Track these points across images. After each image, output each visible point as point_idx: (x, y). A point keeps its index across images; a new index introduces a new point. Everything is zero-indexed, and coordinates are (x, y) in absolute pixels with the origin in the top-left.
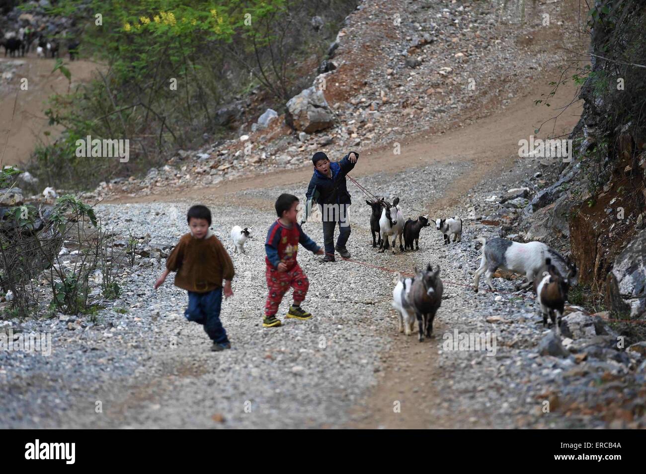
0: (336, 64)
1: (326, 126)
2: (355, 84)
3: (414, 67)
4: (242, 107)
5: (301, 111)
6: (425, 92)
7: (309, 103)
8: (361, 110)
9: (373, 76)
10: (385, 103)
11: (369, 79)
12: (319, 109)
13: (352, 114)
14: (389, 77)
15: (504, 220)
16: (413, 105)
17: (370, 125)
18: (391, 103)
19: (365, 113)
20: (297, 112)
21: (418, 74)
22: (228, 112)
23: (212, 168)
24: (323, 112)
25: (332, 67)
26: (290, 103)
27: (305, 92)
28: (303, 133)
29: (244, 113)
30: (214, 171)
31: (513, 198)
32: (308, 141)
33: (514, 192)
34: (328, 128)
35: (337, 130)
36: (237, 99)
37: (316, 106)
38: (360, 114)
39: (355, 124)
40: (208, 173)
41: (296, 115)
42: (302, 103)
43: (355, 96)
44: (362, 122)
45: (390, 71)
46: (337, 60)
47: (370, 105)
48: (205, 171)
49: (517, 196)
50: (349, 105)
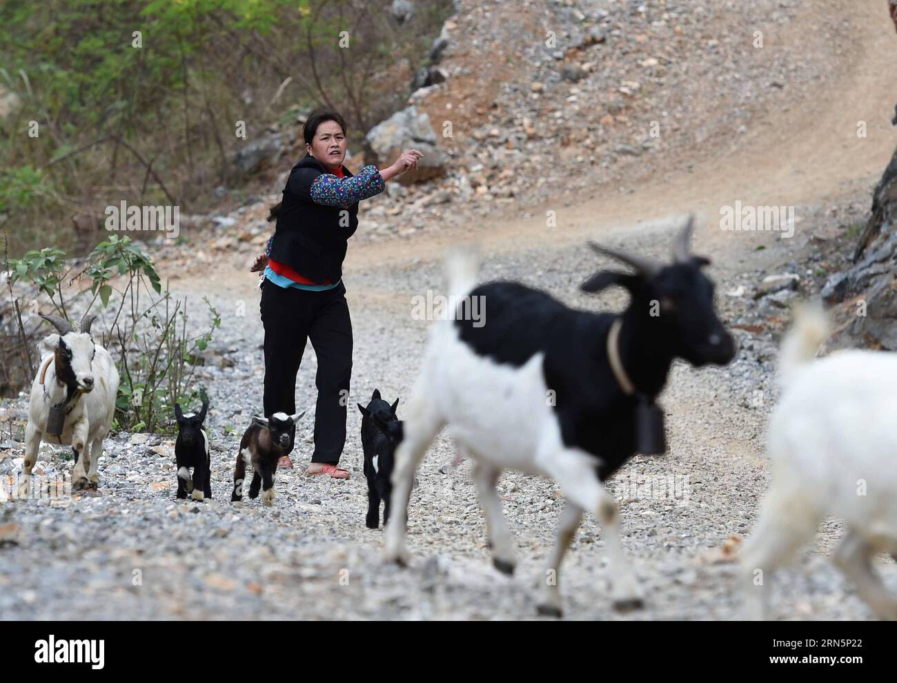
0: (444, 73)
1: (434, 172)
2: (478, 106)
3: (575, 81)
4: (282, 144)
5: (392, 148)
6: (597, 121)
7: (405, 134)
8: (490, 148)
9: (508, 94)
10: (531, 138)
11: (501, 99)
12: (423, 146)
13: (475, 156)
14: (535, 96)
15: (772, 324)
16: (579, 141)
17: (508, 172)
18: (541, 138)
19: (499, 154)
20: (385, 149)
21: (584, 91)
22: (258, 152)
23: (241, 240)
24: (429, 149)
25: (438, 78)
26: (372, 135)
27: (399, 117)
28: (396, 185)
29: (285, 154)
30: (244, 246)
31: (774, 291)
32: (404, 197)
33: (775, 282)
34: (438, 175)
35: (452, 180)
36: (273, 132)
37: (417, 140)
38: (490, 156)
39: (482, 170)
40: (236, 249)
41: (384, 154)
42: (393, 134)
43: (479, 126)
44: (495, 168)
45: (537, 85)
46: (447, 67)
47: (507, 141)
48: (229, 246)
49: (782, 288)
50: (470, 140)
